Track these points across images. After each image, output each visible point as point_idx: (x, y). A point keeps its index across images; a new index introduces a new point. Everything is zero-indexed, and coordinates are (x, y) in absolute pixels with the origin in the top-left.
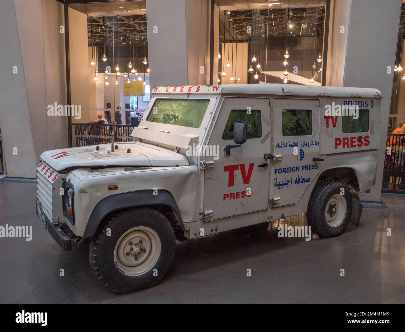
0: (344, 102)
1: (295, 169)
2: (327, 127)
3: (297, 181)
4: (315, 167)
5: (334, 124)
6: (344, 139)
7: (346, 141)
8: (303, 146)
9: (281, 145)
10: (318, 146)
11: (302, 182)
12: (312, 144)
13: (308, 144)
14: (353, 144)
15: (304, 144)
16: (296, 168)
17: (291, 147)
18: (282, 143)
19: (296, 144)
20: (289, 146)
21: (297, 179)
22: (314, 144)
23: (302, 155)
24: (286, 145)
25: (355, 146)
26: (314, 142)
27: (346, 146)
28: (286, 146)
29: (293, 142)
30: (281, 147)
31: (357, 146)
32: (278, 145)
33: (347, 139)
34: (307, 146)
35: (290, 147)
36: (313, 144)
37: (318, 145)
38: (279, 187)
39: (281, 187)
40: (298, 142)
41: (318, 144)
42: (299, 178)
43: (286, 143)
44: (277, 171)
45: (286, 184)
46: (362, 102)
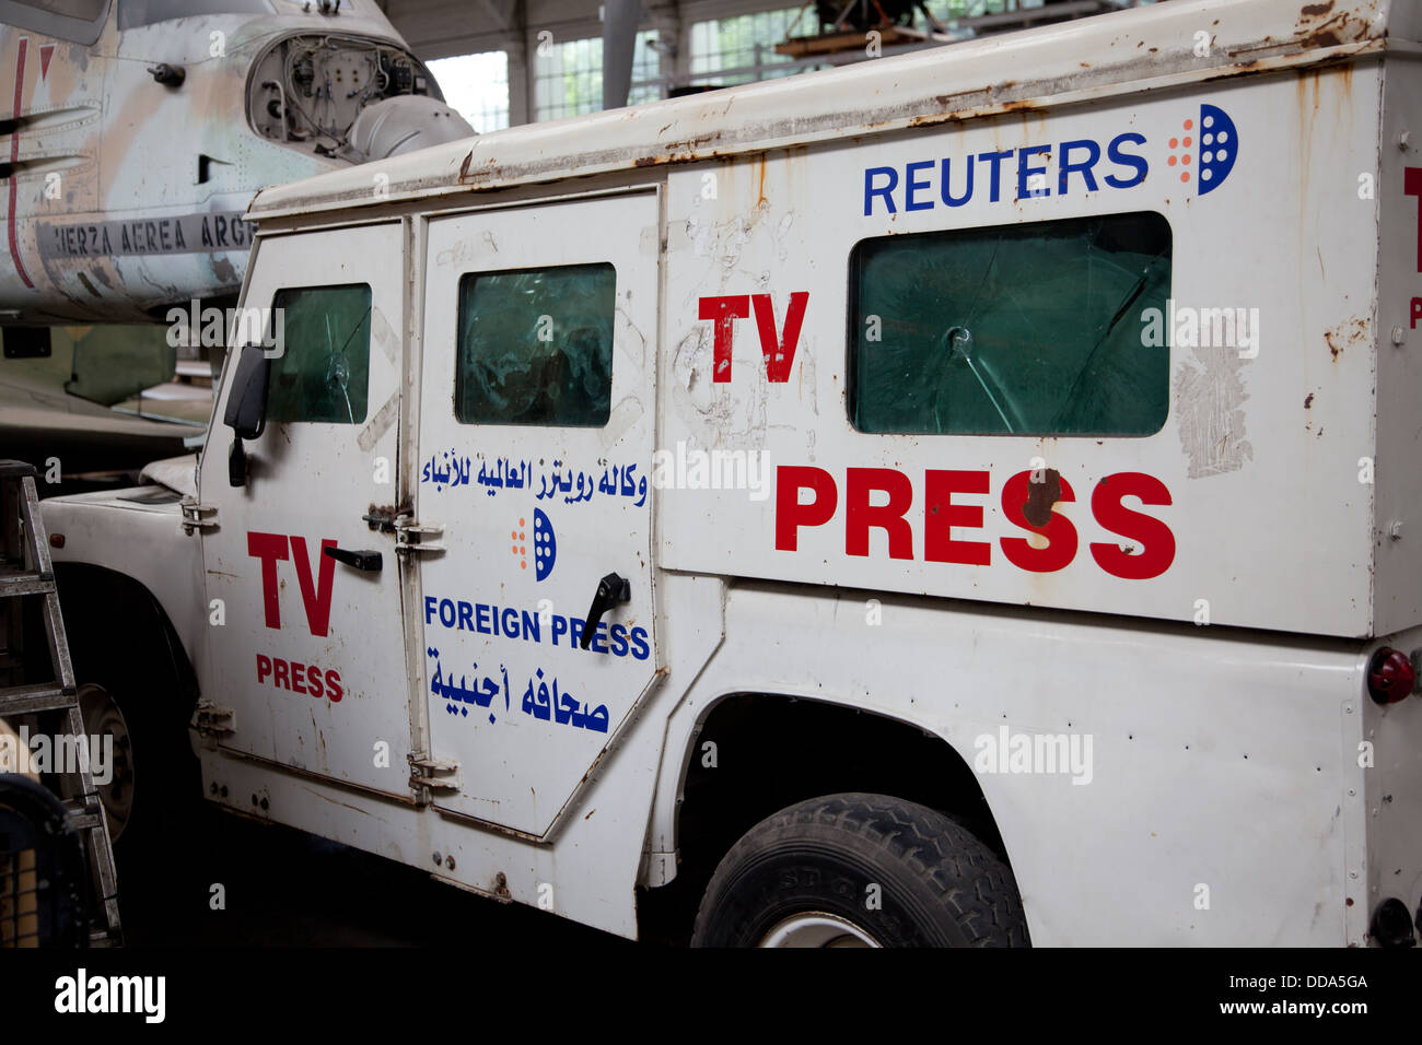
0: (870, 173)
1: (515, 625)
2: (723, 376)
3: (537, 702)
4: (631, 644)
5: (779, 357)
6: (861, 479)
7: (879, 498)
8: (548, 491)
9: (444, 472)
10: (640, 504)
11: (562, 718)
12: (602, 488)
13: (580, 486)
14: (958, 534)
15: (556, 479)
16: (520, 620)
17: (491, 488)
18: (450, 458)
19: (514, 472)
20: (481, 480)
21: (531, 685)
22: (612, 490)
23: (542, 544)
24: (465, 474)
25: (977, 554)
26: (615, 471)
27: (878, 537)
28: (465, 480)
29: (500, 463)
30: (445, 479)
31: (997, 552)
32: (430, 470)
33: (896, 483)
34: (575, 492)
35: (485, 488)
36: (607, 488)
37: (638, 497)
38: (452, 702)
39: (460, 705)
40: (523, 466)
41: (643, 490)
42: (543, 686)
43: (468, 463)
44: (434, 611)
45: (484, 701)
46: (1065, 148)
